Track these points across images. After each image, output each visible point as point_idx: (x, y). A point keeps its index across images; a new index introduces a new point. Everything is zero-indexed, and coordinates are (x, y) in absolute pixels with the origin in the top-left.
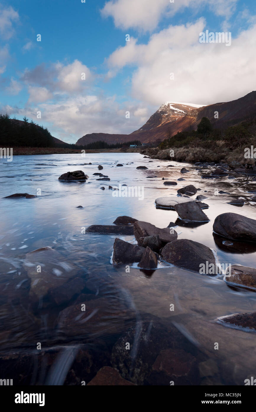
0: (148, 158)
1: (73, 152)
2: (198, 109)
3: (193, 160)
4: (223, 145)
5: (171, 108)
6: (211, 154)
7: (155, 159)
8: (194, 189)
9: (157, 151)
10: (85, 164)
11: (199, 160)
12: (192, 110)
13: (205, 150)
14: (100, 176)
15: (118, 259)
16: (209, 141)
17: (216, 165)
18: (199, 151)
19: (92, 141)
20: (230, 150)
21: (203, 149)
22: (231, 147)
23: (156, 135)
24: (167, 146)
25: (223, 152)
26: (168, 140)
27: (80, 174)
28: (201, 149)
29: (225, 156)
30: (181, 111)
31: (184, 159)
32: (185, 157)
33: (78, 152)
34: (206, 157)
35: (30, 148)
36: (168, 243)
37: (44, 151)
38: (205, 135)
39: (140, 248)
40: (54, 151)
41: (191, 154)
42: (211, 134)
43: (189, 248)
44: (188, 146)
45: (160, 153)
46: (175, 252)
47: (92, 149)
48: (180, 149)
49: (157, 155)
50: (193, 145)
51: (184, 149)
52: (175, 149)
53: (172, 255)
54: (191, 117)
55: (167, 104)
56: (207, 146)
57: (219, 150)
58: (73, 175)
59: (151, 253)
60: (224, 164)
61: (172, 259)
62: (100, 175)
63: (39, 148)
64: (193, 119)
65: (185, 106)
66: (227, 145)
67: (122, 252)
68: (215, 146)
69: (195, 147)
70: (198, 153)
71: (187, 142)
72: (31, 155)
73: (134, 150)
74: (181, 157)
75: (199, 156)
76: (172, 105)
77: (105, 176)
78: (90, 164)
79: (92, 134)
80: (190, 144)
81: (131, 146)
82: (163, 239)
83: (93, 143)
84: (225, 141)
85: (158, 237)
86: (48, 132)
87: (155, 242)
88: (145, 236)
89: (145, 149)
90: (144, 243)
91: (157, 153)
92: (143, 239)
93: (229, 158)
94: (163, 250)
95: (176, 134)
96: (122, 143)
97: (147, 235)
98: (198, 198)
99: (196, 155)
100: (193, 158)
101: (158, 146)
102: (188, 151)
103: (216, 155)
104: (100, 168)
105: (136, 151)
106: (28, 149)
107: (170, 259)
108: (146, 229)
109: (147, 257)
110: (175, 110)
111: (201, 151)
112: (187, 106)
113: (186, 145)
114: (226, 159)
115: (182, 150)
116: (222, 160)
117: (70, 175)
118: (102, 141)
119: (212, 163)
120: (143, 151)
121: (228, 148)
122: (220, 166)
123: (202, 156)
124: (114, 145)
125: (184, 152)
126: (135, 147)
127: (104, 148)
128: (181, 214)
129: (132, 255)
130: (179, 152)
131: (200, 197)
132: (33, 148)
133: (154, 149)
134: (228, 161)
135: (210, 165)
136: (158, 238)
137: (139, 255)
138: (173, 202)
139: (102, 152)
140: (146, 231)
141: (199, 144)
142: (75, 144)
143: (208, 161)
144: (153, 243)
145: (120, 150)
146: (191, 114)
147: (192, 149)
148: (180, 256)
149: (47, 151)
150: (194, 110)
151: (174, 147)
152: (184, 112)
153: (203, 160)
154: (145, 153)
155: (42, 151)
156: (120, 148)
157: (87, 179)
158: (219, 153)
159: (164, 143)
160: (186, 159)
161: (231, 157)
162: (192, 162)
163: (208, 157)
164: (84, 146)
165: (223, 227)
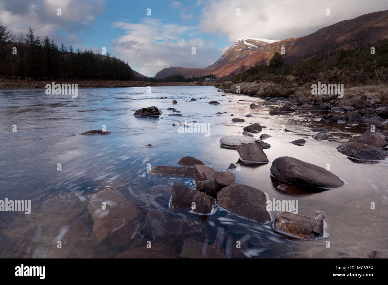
0: (222, 91)
1: (152, 85)
2: (271, 45)
3: (264, 94)
4: (293, 80)
5: (245, 43)
6: (281, 89)
7: (228, 92)
8: (259, 127)
9: (230, 85)
10: (162, 98)
11: (269, 95)
12: (265, 45)
13: (275, 85)
14: (173, 112)
15: (175, 203)
16: (281, 76)
17: (285, 99)
18: (270, 86)
19: (170, 74)
20: (300, 85)
21: (274, 84)
22: (301, 82)
23: (230, 69)
24: (240, 80)
25: (293, 87)
26: (242, 74)
27: (154, 110)
28: (271, 84)
29: (294, 91)
30: (254, 46)
31: (256, 93)
32: (257, 92)
33: (156, 85)
34: (276, 91)
35: (112, 81)
36: (224, 188)
37: (125, 84)
38: (277, 70)
39: (197, 192)
40: (134, 84)
41: (262, 89)
42: (283, 68)
43: (243, 194)
44: (260, 80)
45: (233, 87)
46: (229, 197)
47: (169, 82)
48: (252, 83)
49: (230, 89)
50: (264, 80)
51: (255, 83)
52: (247, 83)
53: (226, 200)
54: (264, 52)
55: (241, 40)
56: (277, 81)
57: (289, 85)
58: (148, 111)
59: (205, 199)
60: (293, 99)
61: (226, 204)
62: (173, 110)
63: (121, 81)
64: (265, 53)
65: (258, 41)
66: (296, 80)
67: (179, 196)
68: (285, 82)
69: (266, 82)
70: (268, 88)
71: (259, 77)
72: (113, 87)
73: (209, 83)
74: (253, 92)
75: (269, 91)
76: (246, 41)
77: (178, 112)
78: (166, 98)
79: (170, 68)
80: (262, 79)
81: (206, 79)
82: (220, 182)
83: (171, 76)
84: (295, 77)
85: (215, 181)
86: (128, 66)
87: (212, 186)
88: (203, 180)
89: (220, 82)
90: (201, 187)
91: (230, 87)
92: (201, 183)
93: (298, 93)
94: (219, 194)
95: (249, 69)
96: (198, 77)
97: (205, 179)
98: (262, 137)
99: (267, 90)
100: (264, 93)
101: (232, 80)
102: (259, 86)
103: (286, 90)
104: (175, 102)
105: (211, 84)
106: (110, 82)
107: (224, 204)
108: (204, 173)
109: (202, 202)
110: (248, 45)
111: (272, 86)
112: (261, 42)
113: (258, 79)
114: (295, 94)
115: (253, 84)
116: (291, 95)
117: (145, 111)
118: (179, 75)
119: (282, 98)
120: (217, 84)
121: (298, 83)
122: (289, 101)
123: (272, 90)
124: (190, 78)
125: (255, 87)
126: (211, 80)
127: (180, 81)
128: (242, 155)
129: (188, 199)
130: (251, 87)
131: (264, 136)
132: (115, 81)
133: (227, 82)
134: (297, 96)
135: (279, 100)
136: (215, 183)
137: (195, 199)
138: (237, 141)
139: (178, 85)
140: (204, 175)
141: (270, 79)
142: (154, 77)
143: (278, 95)
144: (210, 187)
145: (196, 84)
146: (264, 49)
147: (264, 83)
148: (233, 202)
149: (127, 84)
150: (267, 45)
151: (247, 81)
152: (257, 48)
153: (273, 94)
154: (219, 87)
155: (123, 84)
156: (196, 81)
157: (160, 114)
158: (289, 88)
159: (238, 78)
160: (257, 94)
161: (300, 92)
162: (263, 96)
163: (278, 92)
164: (162, 79)
165: (279, 170)
